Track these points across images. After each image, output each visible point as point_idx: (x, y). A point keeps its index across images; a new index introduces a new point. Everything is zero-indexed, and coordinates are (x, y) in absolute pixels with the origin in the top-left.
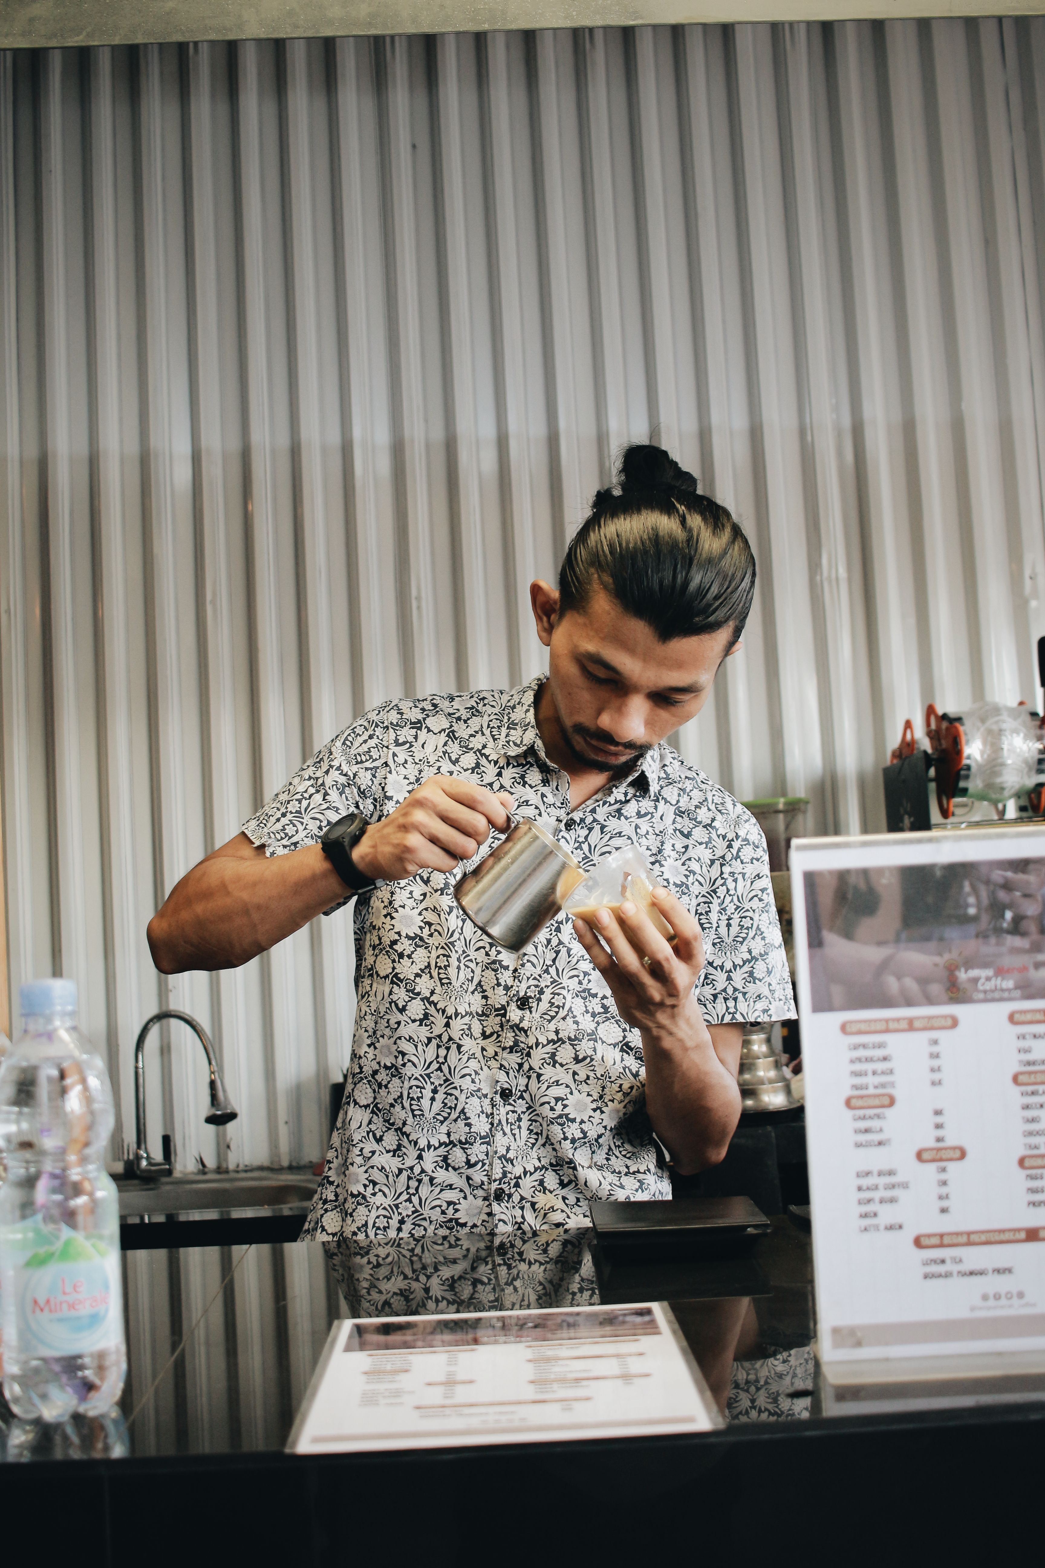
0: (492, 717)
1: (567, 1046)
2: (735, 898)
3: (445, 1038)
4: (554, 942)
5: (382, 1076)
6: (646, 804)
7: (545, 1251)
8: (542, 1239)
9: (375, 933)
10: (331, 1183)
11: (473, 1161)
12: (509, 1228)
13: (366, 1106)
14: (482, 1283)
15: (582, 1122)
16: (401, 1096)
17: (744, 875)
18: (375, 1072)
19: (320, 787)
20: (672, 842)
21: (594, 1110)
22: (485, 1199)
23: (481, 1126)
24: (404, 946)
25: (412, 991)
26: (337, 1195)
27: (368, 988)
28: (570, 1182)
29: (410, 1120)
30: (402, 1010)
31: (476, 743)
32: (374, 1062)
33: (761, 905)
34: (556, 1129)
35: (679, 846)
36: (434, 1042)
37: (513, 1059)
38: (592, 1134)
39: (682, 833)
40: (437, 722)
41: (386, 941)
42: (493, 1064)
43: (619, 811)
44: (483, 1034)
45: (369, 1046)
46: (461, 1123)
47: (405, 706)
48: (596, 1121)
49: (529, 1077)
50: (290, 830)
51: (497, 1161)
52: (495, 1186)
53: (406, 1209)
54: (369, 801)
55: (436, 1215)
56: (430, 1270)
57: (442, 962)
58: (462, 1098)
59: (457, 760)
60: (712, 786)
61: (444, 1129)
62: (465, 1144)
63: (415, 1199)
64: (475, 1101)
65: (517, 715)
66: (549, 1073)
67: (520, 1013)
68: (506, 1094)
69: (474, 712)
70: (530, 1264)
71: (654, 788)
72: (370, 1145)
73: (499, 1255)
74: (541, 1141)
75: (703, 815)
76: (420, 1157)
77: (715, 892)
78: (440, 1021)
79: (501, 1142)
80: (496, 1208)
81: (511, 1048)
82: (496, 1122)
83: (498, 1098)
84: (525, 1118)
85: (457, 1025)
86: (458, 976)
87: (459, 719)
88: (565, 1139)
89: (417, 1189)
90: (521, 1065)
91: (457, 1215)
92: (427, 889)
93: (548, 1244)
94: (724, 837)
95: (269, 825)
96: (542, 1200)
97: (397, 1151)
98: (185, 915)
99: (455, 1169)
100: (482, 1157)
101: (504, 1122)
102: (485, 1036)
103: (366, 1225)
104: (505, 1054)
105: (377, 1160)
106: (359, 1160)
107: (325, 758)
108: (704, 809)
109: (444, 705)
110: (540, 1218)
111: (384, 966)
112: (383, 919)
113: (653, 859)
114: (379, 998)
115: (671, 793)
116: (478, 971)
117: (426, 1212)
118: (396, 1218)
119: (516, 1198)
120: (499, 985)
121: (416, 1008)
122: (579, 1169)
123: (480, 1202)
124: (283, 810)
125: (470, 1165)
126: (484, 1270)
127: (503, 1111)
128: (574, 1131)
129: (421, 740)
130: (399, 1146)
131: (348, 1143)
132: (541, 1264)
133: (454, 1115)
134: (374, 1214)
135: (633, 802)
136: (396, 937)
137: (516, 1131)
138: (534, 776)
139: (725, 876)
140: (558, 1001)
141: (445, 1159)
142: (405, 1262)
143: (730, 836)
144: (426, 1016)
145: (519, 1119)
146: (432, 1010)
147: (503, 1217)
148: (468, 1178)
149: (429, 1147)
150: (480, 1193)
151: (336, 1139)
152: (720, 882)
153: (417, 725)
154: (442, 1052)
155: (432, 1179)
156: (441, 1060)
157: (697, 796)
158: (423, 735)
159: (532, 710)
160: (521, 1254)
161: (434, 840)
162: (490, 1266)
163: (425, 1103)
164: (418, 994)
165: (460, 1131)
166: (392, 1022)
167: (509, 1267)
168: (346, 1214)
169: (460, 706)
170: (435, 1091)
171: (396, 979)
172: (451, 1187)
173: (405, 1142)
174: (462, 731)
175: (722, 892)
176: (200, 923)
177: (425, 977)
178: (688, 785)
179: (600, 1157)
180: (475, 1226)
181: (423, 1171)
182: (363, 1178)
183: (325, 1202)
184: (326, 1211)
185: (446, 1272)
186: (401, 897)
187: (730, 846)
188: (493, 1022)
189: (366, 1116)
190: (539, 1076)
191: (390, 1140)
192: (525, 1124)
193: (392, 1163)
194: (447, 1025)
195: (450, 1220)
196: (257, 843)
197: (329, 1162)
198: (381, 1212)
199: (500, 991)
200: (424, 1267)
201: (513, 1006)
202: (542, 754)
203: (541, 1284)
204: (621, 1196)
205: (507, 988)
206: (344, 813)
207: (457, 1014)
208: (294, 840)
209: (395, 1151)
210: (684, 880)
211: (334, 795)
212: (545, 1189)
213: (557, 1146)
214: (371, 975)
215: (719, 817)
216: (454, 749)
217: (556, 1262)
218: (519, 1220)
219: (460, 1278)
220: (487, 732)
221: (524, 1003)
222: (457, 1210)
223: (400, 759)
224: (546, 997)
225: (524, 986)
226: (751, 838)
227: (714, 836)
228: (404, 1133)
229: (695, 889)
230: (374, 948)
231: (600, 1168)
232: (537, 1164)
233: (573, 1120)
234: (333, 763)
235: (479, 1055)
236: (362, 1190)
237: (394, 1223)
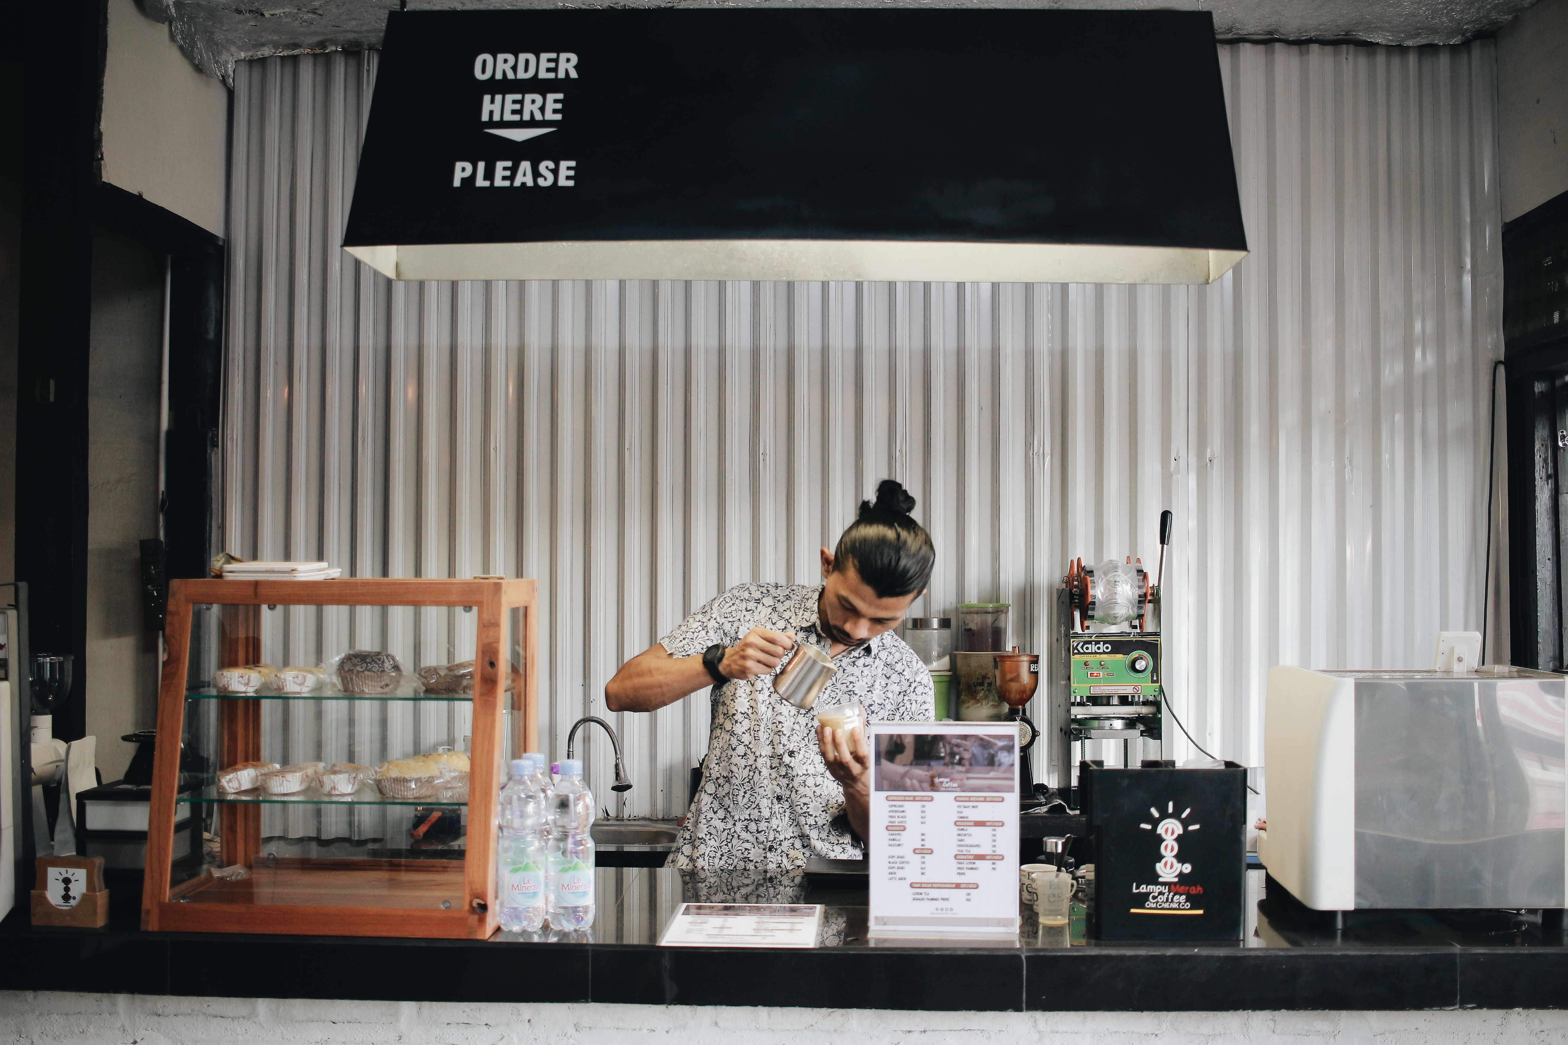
0: (797, 602)
1: (811, 777)
2: (910, 713)
3: (754, 767)
4: (810, 725)
5: (721, 781)
6: (869, 660)
7: (793, 881)
8: (791, 875)
9: (726, 707)
10: (689, 830)
11: (760, 830)
12: (774, 866)
13: (711, 794)
14: (762, 897)
15: (816, 817)
16: (729, 793)
17: (916, 701)
18: (718, 778)
19: (705, 628)
20: (880, 680)
21: (823, 811)
22: (764, 849)
23: (766, 813)
24: (739, 717)
25: (740, 741)
26: (691, 837)
27: (719, 734)
28: (807, 846)
29: (732, 806)
30: (734, 750)
31: (786, 615)
32: (718, 773)
33: (924, 718)
34: (802, 819)
35: (883, 684)
36: (748, 768)
37: (785, 781)
38: (820, 823)
39: (886, 676)
40: (768, 601)
41: (730, 713)
42: (775, 783)
43: (854, 662)
44: (771, 766)
45: (716, 764)
46: (756, 811)
47: (753, 588)
48: (823, 817)
49: (792, 791)
50: (687, 648)
51: (772, 832)
52: (769, 844)
53: (725, 849)
54: (729, 638)
55: (739, 854)
56: (736, 890)
57: (757, 728)
58: (759, 798)
59: (775, 623)
60: (908, 650)
61: (748, 812)
62: (757, 821)
63: (730, 845)
64: (765, 800)
65: (809, 604)
66: (802, 790)
67: (789, 758)
68: (779, 798)
69: (788, 597)
70: (785, 887)
71: (874, 651)
72: (710, 814)
73: (770, 882)
74: (795, 824)
75: (899, 667)
76: (734, 824)
77: (898, 709)
78: (752, 758)
79: (774, 823)
80: (769, 855)
81: (784, 776)
82: (773, 812)
83: (775, 800)
84: (788, 811)
85: (760, 761)
86: (763, 736)
87: (779, 601)
88: (806, 824)
89: (731, 840)
90: (788, 785)
91: (749, 856)
92: (753, 689)
93: (794, 877)
94: (908, 680)
95: (676, 643)
96: (792, 853)
97: (723, 820)
98: (628, 684)
99: (751, 833)
100: (765, 829)
101: (777, 813)
102: (772, 768)
103: (704, 854)
104: (781, 778)
105: (713, 822)
106: (704, 821)
107: (709, 611)
108: (900, 664)
109: (772, 590)
110: (790, 862)
111: (728, 725)
112: (730, 702)
113: (868, 689)
114: (724, 741)
115: (883, 655)
116: (772, 734)
117: (734, 852)
118: (720, 853)
119: (779, 851)
120: (780, 743)
121: (741, 750)
122: (812, 840)
123: (761, 851)
124: (684, 636)
125: (759, 832)
126: (762, 890)
127: (777, 807)
128: (811, 821)
129: (759, 610)
130: (725, 818)
131: (699, 811)
132: (791, 887)
133: (754, 806)
134: (709, 849)
135: (862, 658)
136: (735, 712)
137: (783, 818)
138: (813, 638)
139: (905, 701)
140: (807, 755)
141: (747, 827)
142: (723, 885)
143: (911, 680)
144: (745, 754)
145: (785, 812)
146: (749, 752)
147: (772, 860)
148: (757, 838)
149: (740, 820)
150: (762, 846)
151: (693, 807)
152: (901, 704)
153: (758, 601)
154: (751, 774)
155: (739, 836)
156: (750, 777)
157: (897, 656)
158: (760, 606)
159: (817, 603)
160: (780, 882)
161: (759, 662)
162: (765, 888)
163: (740, 798)
164: (743, 742)
165: (755, 814)
166: (729, 754)
167: (775, 888)
168: (694, 847)
169: (781, 593)
170: (745, 793)
171: (732, 733)
172: (748, 841)
173: (728, 816)
174: (780, 608)
175: (902, 710)
176: (636, 689)
177: (747, 734)
178: (894, 650)
179: (824, 835)
180: (757, 862)
181: (735, 832)
182: (705, 831)
183: (685, 839)
184: (685, 844)
185: (743, 891)
186: (740, 692)
187: (910, 686)
188: (776, 762)
189: (710, 799)
190: (797, 791)
191: (721, 813)
192: (787, 814)
193: (721, 826)
194: (755, 760)
195: (745, 858)
196: (669, 652)
197: (688, 819)
198: (713, 849)
199: (781, 746)
200: (733, 888)
201: (786, 755)
202: (819, 629)
203: (790, 897)
204: (832, 855)
205: (784, 745)
206: (715, 643)
207: (761, 756)
208: (688, 653)
209: (723, 819)
210: (883, 702)
211: (711, 633)
212: (794, 848)
213: (802, 827)
214: (721, 728)
215: (907, 669)
216: (775, 617)
217: (799, 886)
218: (780, 862)
219: (751, 894)
220: (793, 609)
221: (791, 754)
222: (749, 853)
223: (747, 619)
224: (802, 752)
225: (792, 745)
226: (923, 682)
227: (903, 679)
228: (728, 811)
229: (889, 707)
230: (724, 715)
231: (823, 840)
232: (792, 835)
233: (811, 815)
234: (713, 616)
235: (768, 777)
236: (704, 837)
237: (718, 855)
